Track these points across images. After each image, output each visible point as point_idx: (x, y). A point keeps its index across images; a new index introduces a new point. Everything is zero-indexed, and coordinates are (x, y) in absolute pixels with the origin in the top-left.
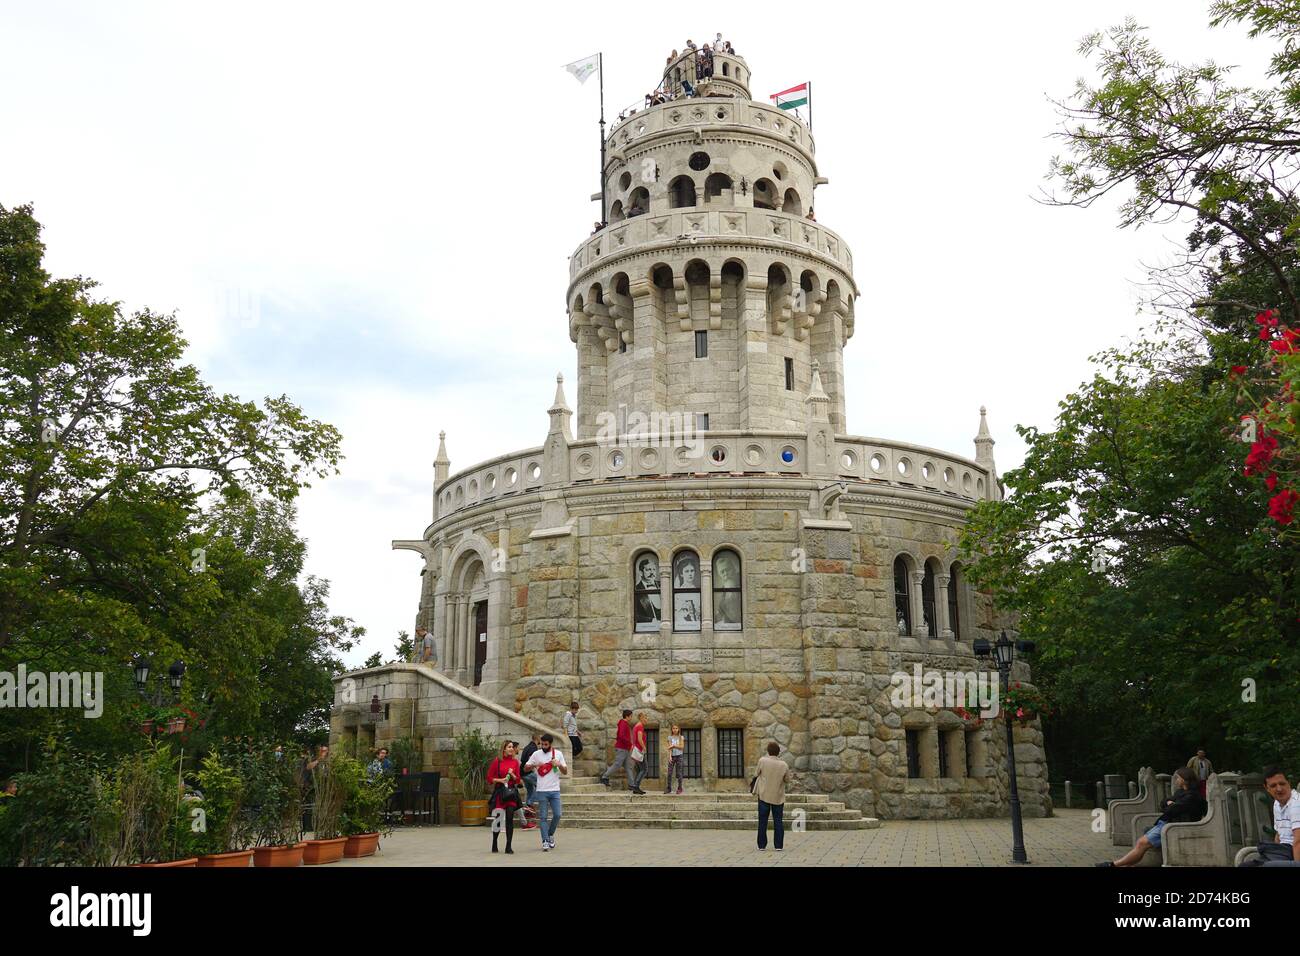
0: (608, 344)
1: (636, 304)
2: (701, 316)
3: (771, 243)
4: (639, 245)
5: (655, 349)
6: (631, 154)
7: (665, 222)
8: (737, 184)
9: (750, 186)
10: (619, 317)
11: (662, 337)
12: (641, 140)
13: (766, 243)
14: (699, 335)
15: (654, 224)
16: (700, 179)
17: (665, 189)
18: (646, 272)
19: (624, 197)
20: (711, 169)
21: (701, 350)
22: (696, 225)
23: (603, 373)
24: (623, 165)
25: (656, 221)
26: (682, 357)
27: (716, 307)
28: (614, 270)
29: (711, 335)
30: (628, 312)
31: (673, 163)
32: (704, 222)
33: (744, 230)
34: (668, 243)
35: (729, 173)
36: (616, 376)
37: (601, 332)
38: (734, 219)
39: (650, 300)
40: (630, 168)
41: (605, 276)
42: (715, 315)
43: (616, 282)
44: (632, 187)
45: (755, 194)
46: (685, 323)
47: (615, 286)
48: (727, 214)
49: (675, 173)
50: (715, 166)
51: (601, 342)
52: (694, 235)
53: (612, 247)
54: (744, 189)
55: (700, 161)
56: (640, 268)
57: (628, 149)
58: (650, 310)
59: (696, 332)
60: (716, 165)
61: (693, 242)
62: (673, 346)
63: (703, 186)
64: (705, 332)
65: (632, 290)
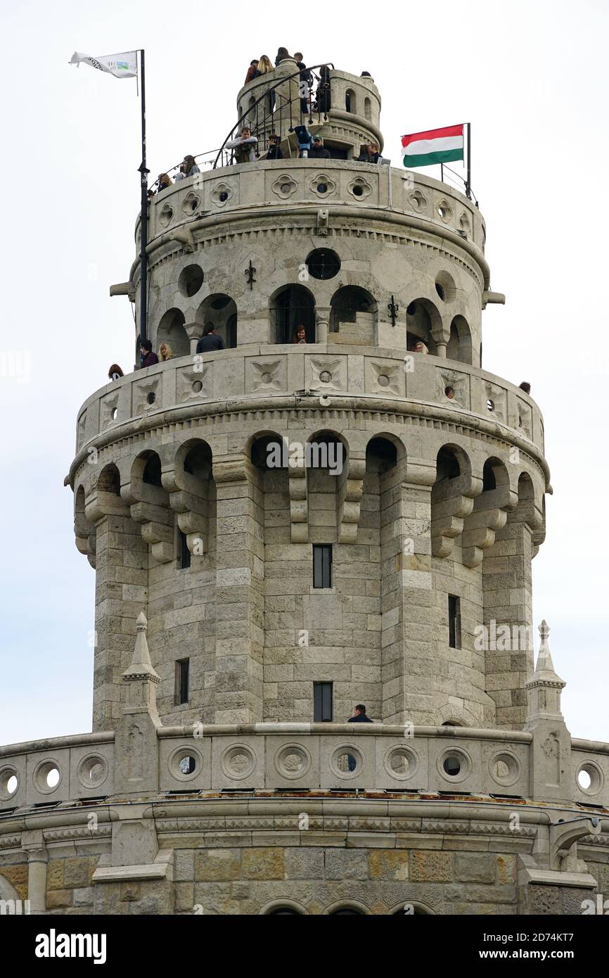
0: (158, 551)
1: (220, 494)
2: (324, 520)
3: (443, 412)
4: (231, 399)
5: (252, 569)
6: (203, 236)
7: (276, 364)
8: (382, 307)
9: (402, 311)
10: (185, 511)
11: (259, 551)
12: (223, 217)
13: (435, 411)
14: (319, 551)
15: (257, 365)
16: (323, 292)
17: (266, 303)
18: (242, 444)
19: (190, 306)
20: (342, 278)
21: (324, 577)
22: (326, 374)
23: (141, 597)
24: (188, 253)
25: (261, 361)
26: (291, 585)
27: (352, 510)
28: (184, 434)
29: (339, 554)
30: (205, 505)
31: (280, 262)
32: (341, 370)
33: (402, 387)
34: (282, 400)
35: (370, 287)
36: (170, 606)
37: (147, 531)
38: (387, 369)
39: (246, 490)
40: (204, 259)
41: (168, 441)
42: (349, 521)
43: (184, 452)
44: (205, 291)
45: (409, 324)
46: (299, 531)
47: (182, 459)
48: (376, 361)
49: (281, 279)
50: (349, 274)
51: (144, 547)
52: (325, 392)
53: (179, 395)
54: (393, 316)
55: (323, 263)
56: (231, 436)
57: (200, 228)
58: (246, 506)
59: (315, 546)
60: (350, 272)
61: (324, 403)
62: (275, 566)
63: (328, 305)
64: (329, 546)
65: (218, 470)
